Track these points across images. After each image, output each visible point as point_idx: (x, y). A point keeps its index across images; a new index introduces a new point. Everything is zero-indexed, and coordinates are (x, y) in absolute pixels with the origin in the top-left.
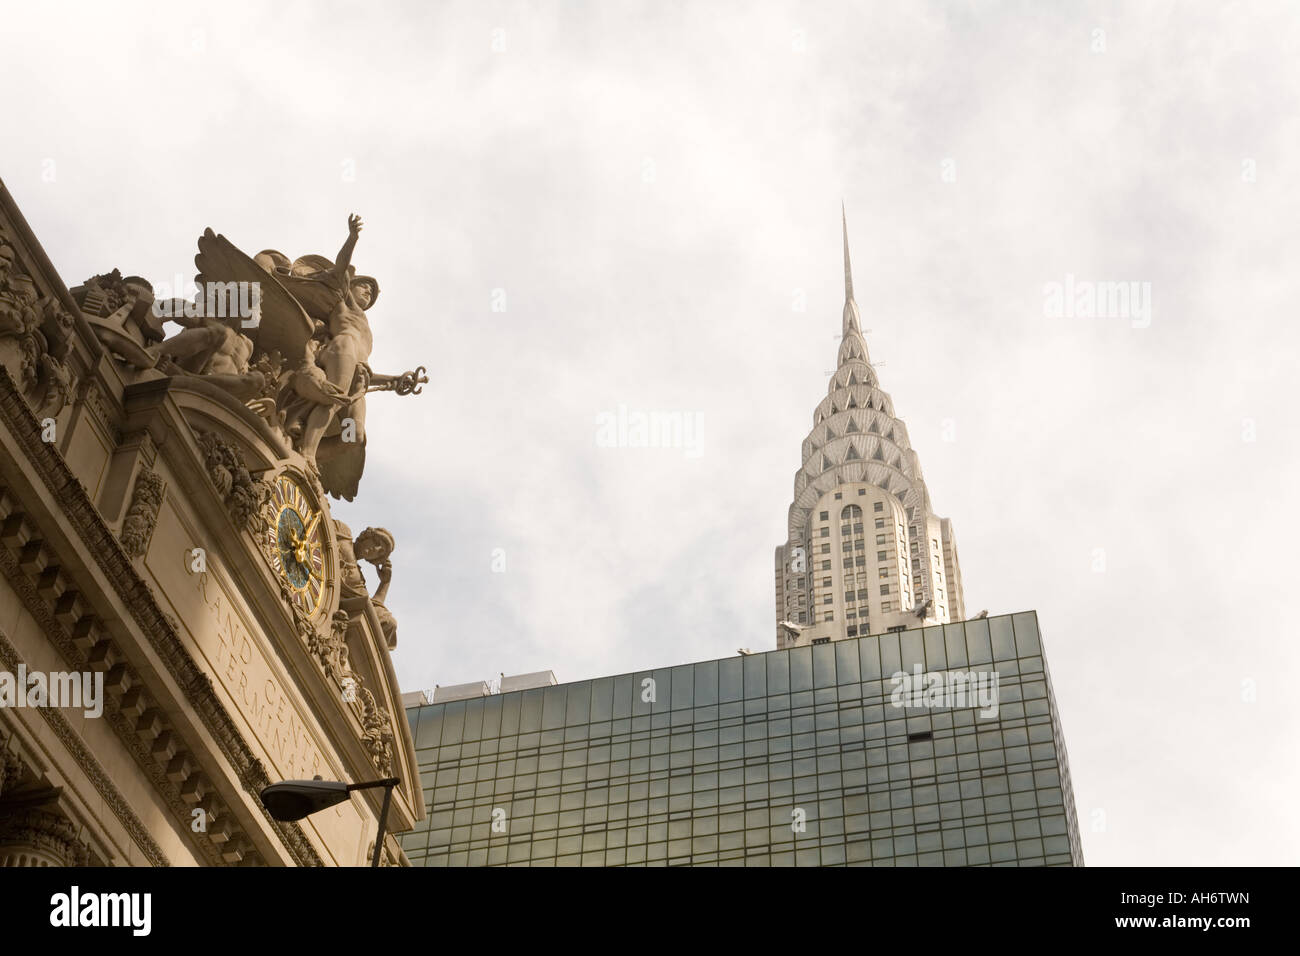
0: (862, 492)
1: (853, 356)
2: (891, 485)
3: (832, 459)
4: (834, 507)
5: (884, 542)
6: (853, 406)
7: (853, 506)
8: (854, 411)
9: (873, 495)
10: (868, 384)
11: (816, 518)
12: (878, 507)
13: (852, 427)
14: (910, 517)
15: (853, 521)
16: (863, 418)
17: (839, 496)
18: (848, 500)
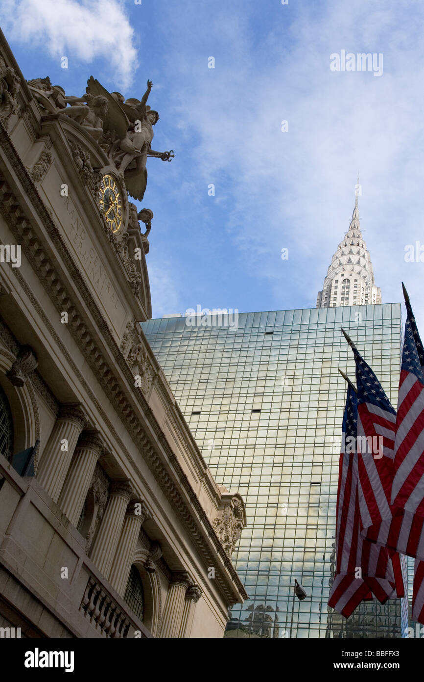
0: (351, 275)
1: (355, 227)
2: (362, 273)
3: (342, 263)
4: (341, 279)
5: (356, 293)
6: (352, 244)
7: (347, 279)
8: (352, 246)
9: (355, 276)
10: (358, 237)
11: (334, 282)
12: (356, 280)
13: (351, 252)
14: (366, 285)
15: (347, 284)
16: (355, 249)
17: (343, 275)
18: (345, 277)
